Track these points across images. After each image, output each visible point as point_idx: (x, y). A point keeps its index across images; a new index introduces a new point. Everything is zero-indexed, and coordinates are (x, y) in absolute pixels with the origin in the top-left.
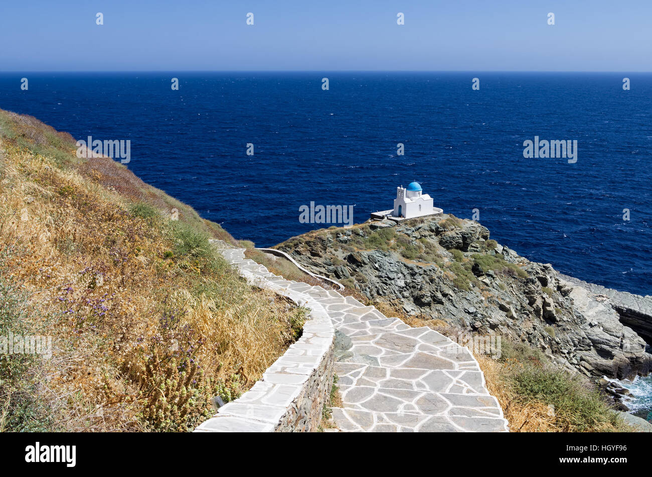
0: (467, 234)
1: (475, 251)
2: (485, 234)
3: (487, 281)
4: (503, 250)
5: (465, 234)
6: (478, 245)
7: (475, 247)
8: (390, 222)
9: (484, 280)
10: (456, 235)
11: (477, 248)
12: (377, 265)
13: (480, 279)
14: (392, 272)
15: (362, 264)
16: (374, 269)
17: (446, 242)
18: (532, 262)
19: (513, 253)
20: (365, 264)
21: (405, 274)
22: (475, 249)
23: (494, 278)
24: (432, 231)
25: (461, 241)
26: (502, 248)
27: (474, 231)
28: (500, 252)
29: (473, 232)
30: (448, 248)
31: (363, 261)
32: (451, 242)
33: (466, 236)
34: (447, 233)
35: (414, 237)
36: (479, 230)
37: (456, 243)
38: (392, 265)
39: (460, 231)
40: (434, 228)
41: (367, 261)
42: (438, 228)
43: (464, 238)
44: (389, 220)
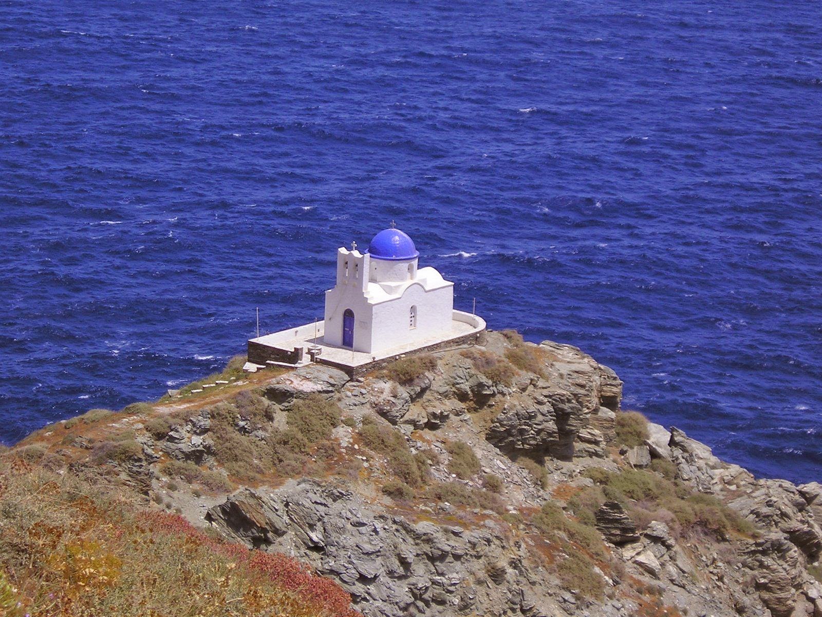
0: (569, 401)
1: (591, 454)
2: (609, 391)
3: (649, 558)
4: (672, 443)
5: (562, 401)
6: (596, 432)
7: (589, 441)
8: (326, 373)
9: (641, 558)
10: (533, 408)
11: (596, 443)
12: (316, 536)
13: (628, 552)
14: (368, 554)
15: (270, 535)
16: (309, 548)
17: (508, 433)
18: (762, 482)
19: (700, 449)
20: (279, 533)
21: (411, 558)
22: (591, 447)
23: (669, 547)
24: (462, 397)
25: (552, 426)
26: (667, 436)
27: (583, 386)
28: (663, 451)
29: (582, 391)
30: (512, 453)
31: (272, 525)
32: (522, 432)
33: (566, 407)
34: (508, 401)
35: (407, 422)
36: (597, 380)
37: (539, 432)
38: (363, 529)
39: (545, 392)
40: (466, 386)
41: (281, 521)
42: (481, 385)
43: (561, 417)
44: (319, 367)
